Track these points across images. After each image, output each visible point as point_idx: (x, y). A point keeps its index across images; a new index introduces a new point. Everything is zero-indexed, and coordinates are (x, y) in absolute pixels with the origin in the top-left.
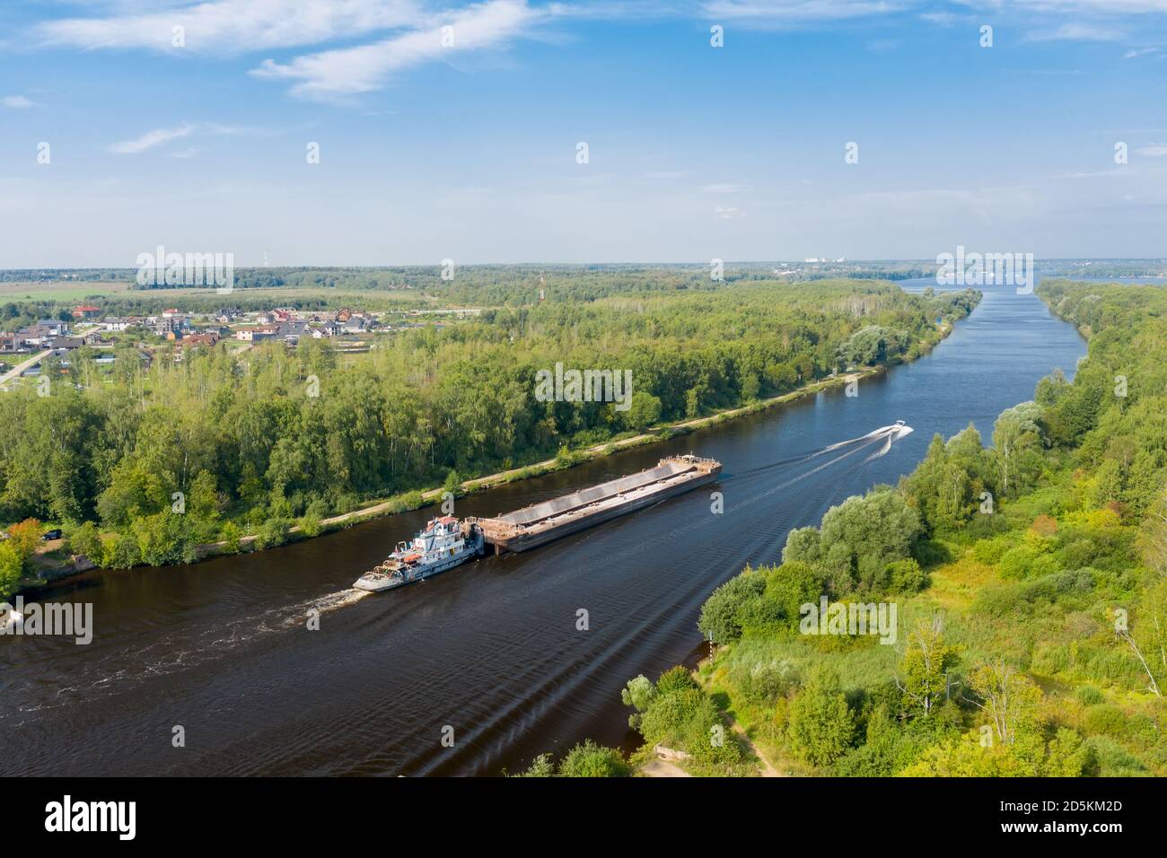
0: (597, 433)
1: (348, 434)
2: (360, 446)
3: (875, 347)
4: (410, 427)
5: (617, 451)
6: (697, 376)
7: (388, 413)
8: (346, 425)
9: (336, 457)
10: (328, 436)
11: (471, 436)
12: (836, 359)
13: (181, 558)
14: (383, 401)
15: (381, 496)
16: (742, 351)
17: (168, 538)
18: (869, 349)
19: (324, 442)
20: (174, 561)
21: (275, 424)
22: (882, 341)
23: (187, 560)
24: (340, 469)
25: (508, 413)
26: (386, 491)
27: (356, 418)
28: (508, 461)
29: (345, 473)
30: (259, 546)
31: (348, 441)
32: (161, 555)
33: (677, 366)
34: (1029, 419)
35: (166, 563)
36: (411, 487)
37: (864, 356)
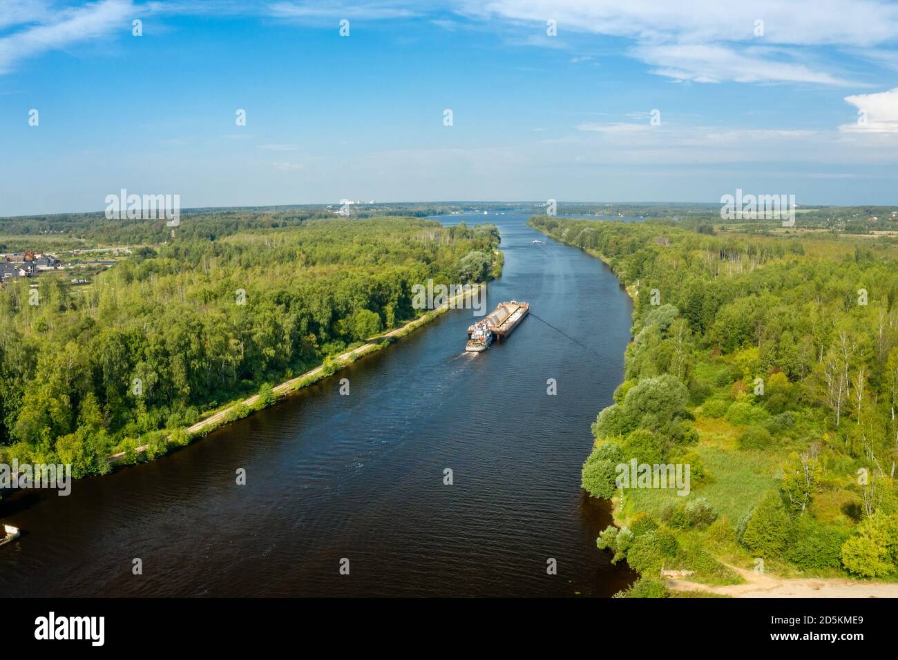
0: (337, 345)
1: (186, 356)
2: (195, 366)
3: (481, 268)
4: (224, 347)
5: (359, 358)
6: (389, 295)
7: (208, 336)
8: (183, 348)
9: (179, 378)
10: (170, 358)
11: (264, 352)
12: (460, 278)
13: (98, 470)
14: (202, 326)
15: (212, 407)
16: (412, 275)
17: (86, 454)
18: (477, 270)
19: (168, 364)
20: (91, 474)
21: (128, 350)
22: (485, 263)
23: (103, 471)
24: (183, 386)
25: (286, 332)
26: (215, 403)
27: (190, 341)
28: (290, 372)
29: (187, 390)
30: (151, 456)
31: (187, 361)
32: (82, 469)
33: (376, 287)
34: (671, 317)
35: (86, 476)
36: (230, 398)
37: (474, 275)
